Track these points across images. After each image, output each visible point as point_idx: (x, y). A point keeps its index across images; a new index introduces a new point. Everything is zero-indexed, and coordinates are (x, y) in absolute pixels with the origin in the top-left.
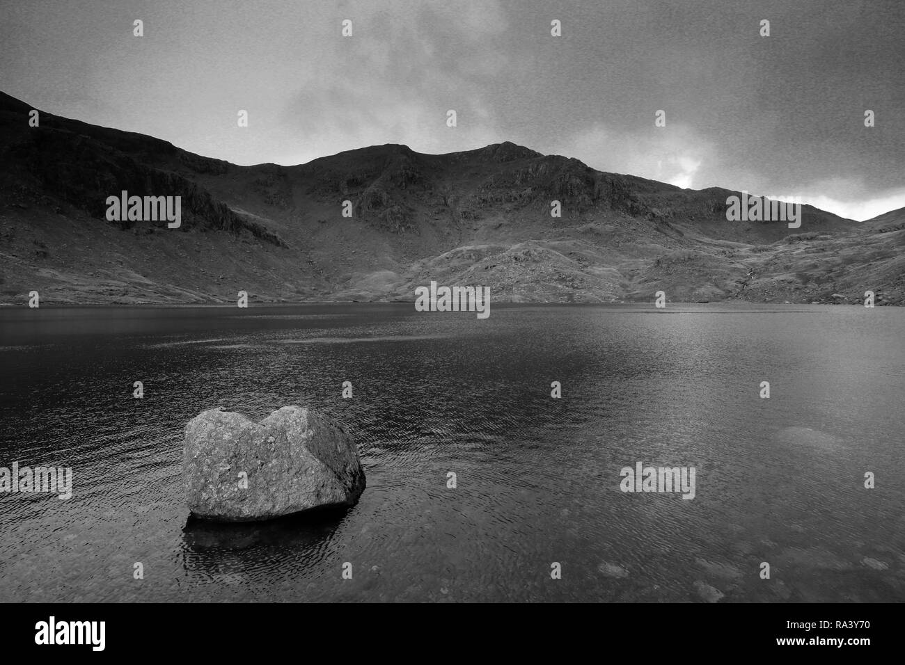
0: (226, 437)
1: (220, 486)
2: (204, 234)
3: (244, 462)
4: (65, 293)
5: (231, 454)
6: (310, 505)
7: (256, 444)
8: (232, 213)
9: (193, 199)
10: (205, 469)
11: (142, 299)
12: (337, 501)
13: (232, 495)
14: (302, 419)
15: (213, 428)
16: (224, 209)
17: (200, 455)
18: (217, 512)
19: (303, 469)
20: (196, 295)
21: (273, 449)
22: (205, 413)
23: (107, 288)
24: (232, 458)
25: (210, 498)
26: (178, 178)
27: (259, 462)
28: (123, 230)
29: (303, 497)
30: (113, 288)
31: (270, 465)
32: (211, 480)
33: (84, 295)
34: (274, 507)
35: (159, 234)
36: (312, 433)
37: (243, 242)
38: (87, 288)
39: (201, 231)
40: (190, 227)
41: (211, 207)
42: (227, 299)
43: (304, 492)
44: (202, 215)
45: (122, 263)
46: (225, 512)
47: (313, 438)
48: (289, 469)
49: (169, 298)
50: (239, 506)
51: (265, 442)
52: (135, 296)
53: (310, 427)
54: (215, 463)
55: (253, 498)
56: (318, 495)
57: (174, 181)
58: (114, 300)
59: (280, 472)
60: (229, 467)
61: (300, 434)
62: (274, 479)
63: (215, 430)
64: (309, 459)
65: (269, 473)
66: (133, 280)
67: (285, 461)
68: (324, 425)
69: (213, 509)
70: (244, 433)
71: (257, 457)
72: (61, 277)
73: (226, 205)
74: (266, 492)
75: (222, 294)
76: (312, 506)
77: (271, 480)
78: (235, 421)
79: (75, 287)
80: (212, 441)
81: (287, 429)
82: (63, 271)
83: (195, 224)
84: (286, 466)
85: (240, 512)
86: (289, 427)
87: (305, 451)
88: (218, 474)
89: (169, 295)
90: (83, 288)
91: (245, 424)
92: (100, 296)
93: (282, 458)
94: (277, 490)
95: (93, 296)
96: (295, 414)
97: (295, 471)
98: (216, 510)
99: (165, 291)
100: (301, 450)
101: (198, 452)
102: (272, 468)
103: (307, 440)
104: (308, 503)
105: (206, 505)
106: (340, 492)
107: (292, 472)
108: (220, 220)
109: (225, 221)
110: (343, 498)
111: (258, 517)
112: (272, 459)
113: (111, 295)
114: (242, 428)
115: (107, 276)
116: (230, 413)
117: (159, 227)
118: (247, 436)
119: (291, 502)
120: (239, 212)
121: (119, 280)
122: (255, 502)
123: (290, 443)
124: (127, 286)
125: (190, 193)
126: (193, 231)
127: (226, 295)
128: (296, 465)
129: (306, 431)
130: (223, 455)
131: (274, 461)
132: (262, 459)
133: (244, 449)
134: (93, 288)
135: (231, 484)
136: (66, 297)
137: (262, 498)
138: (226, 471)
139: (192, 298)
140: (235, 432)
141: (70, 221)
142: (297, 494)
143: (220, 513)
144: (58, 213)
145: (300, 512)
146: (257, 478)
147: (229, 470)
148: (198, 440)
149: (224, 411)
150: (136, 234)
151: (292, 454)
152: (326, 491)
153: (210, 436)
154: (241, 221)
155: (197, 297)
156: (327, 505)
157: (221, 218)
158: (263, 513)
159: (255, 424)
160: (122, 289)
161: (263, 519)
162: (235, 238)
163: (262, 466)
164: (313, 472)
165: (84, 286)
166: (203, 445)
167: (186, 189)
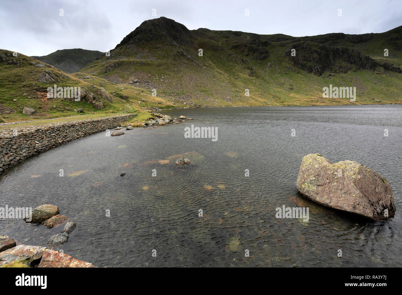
0: (316, 166)
1: (309, 184)
2: (355, 73)
3: (321, 179)
4: (297, 102)
5: (316, 174)
6: (348, 210)
7: (328, 173)
8: (372, 60)
9: (351, 57)
10: (305, 176)
11: (324, 104)
12: (366, 215)
13: (314, 190)
14: (355, 168)
15: (312, 161)
16: (368, 59)
17: (305, 170)
18: (307, 194)
19: (349, 192)
20: (347, 101)
21: (336, 178)
22: (311, 154)
23: (311, 99)
24: (316, 175)
25: (305, 188)
26: (345, 49)
27: (328, 181)
28: (319, 76)
29: (345, 205)
30: (313, 100)
31: (333, 184)
32: (306, 181)
33: (303, 102)
34: (330, 202)
35: (333, 76)
36: (359, 177)
37: (377, 74)
38: (304, 100)
39: (354, 72)
40: (348, 71)
41: (361, 59)
42: (363, 103)
43: (347, 202)
44: (355, 64)
45: (317, 89)
46: (310, 195)
47: (359, 179)
48: (341, 189)
49: (334, 103)
50: (315, 196)
51: (333, 174)
52: (321, 102)
53: (359, 173)
54: (309, 175)
55: (322, 195)
56: (354, 207)
57: (343, 50)
58: (313, 104)
59: (337, 189)
60: (314, 179)
61: (352, 175)
62: (333, 191)
63: (312, 162)
64: (353, 189)
65: (332, 188)
66: (320, 96)
67: (341, 185)
68: (370, 175)
69: (306, 192)
70: (324, 167)
71: (327, 179)
72: (297, 96)
73: (369, 56)
74: (328, 195)
75: (361, 101)
76: (349, 211)
77: (331, 191)
78: (322, 161)
79: (301, 100)
80: (310, 166)
81: (345, 171)
82: (297, 94)
83: (350, 69)
84: (340, 188)
85: (315, 198)
86: (347, 170)
87: (352, 184)
88: (309, 180)
89: (334, 102)
90: (302, 100)
91: (326, 163)
92: (308, 103)
93: (339, 183)
94: (334, 196)
95: (306, 103)
96: (352, 165)
97: (344, 191)
98: (307, 193)
99: (333, 100)
100: (350, 183)
101: (304, 169)
102: (333, 186)
103: (355, 180)
104: (349, 209)
105: (304, 190)
106: (369, 211)
107: (343, 191)
108: (364, 65)
109: (367, 65)
110: (371, 215)
111: (323, 204)
112: (334, 182)
113: (312, 102)
114: (323, 165)
115: (311, 95)
116: (320, 157)
117: (333, 73)
118: (325, 168)
119: (339, 204)
120: (376, 58)
121: (315, 96)
122: (322, 197)
123: (345, 178)
124: (318, 99)
125: (350, 54)
126: (349, 72)
127: (363, 101)
128: (346, 189)
129: (356, 175)
130: (313, 173)
131: (335, 183)
132: (330, 180)
133: (322, 174)
134: (306, 100)
135: (314, 185)
136: (297, 103)
137: (326, 197)
138: (313, 180)
139: (345, 103)
140: (320, 165)
141: (301, 76)
142: (343, 202)
143: (308, 195)
144: (297, 73)
145: (342, 210)
146: (325, 187)
147: (314, 180)
148: (305, 164)
149: (318, 155)
150: (324, 77)
151: (345, 183)
152: (359, 207)
153: (310, 164)
154: (377, 63)
155: (348, 103)
156: (358, 214)
157: (365, 63)
158: (325, 203)
159: (330, 165)
160: (316, 100)
161: (324, 205)
162: (372, 72)
163: (329, 183)
164: (354, 196)
165: (303, 99)
166: (306, 167)
167: (348, 53)
